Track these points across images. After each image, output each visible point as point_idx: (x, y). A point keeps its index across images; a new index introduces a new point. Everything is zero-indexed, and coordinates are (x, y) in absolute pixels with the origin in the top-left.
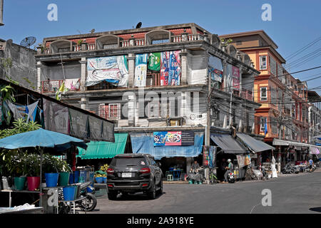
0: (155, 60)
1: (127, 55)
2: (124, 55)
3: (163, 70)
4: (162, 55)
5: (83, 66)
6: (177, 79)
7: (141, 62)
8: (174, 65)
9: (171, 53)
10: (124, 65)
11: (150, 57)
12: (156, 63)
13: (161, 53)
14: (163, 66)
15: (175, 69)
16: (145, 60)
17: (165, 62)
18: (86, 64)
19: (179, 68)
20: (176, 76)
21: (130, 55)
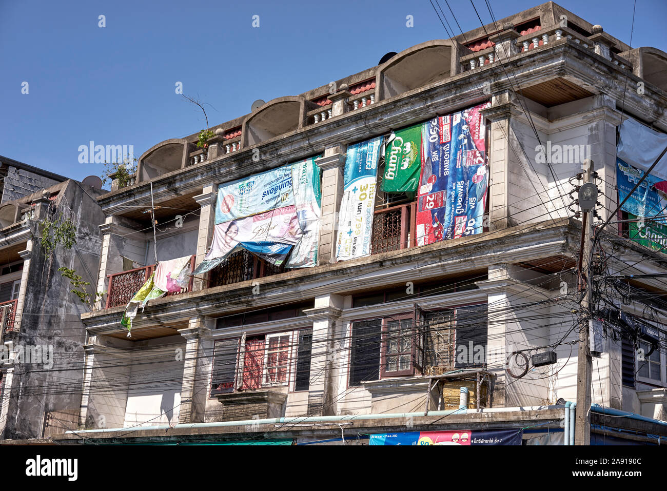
0: (402, 156)
1: (322, 153)
2: (313, 155)
3: (426, 189)
4: (427, 133)
5: (205, 211)
6: (473, 214)
7: (361, 171)
8: (465, 161)
9: (458, 117)
10: (310, 192)
11: (388, 146)
12: (406, 165)
13: (425, 127)
14: (428, 172)
15: (467, 175)
16: (372, 163)
17: (435, 157)
18: (214, 204)
19: (482, 170)
20: (472, 200)
21: (330, 152)
